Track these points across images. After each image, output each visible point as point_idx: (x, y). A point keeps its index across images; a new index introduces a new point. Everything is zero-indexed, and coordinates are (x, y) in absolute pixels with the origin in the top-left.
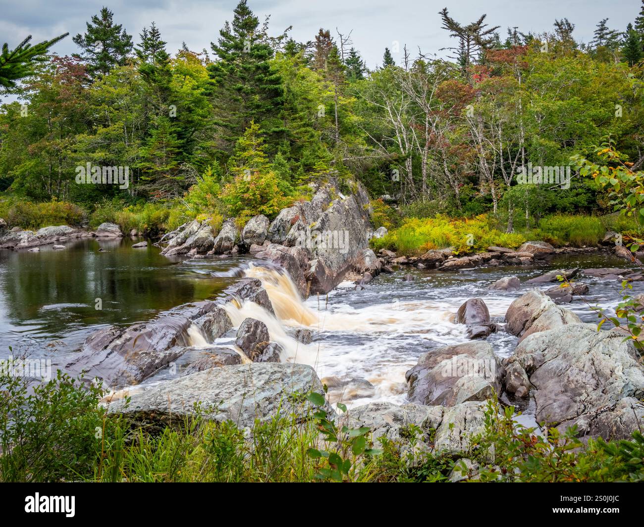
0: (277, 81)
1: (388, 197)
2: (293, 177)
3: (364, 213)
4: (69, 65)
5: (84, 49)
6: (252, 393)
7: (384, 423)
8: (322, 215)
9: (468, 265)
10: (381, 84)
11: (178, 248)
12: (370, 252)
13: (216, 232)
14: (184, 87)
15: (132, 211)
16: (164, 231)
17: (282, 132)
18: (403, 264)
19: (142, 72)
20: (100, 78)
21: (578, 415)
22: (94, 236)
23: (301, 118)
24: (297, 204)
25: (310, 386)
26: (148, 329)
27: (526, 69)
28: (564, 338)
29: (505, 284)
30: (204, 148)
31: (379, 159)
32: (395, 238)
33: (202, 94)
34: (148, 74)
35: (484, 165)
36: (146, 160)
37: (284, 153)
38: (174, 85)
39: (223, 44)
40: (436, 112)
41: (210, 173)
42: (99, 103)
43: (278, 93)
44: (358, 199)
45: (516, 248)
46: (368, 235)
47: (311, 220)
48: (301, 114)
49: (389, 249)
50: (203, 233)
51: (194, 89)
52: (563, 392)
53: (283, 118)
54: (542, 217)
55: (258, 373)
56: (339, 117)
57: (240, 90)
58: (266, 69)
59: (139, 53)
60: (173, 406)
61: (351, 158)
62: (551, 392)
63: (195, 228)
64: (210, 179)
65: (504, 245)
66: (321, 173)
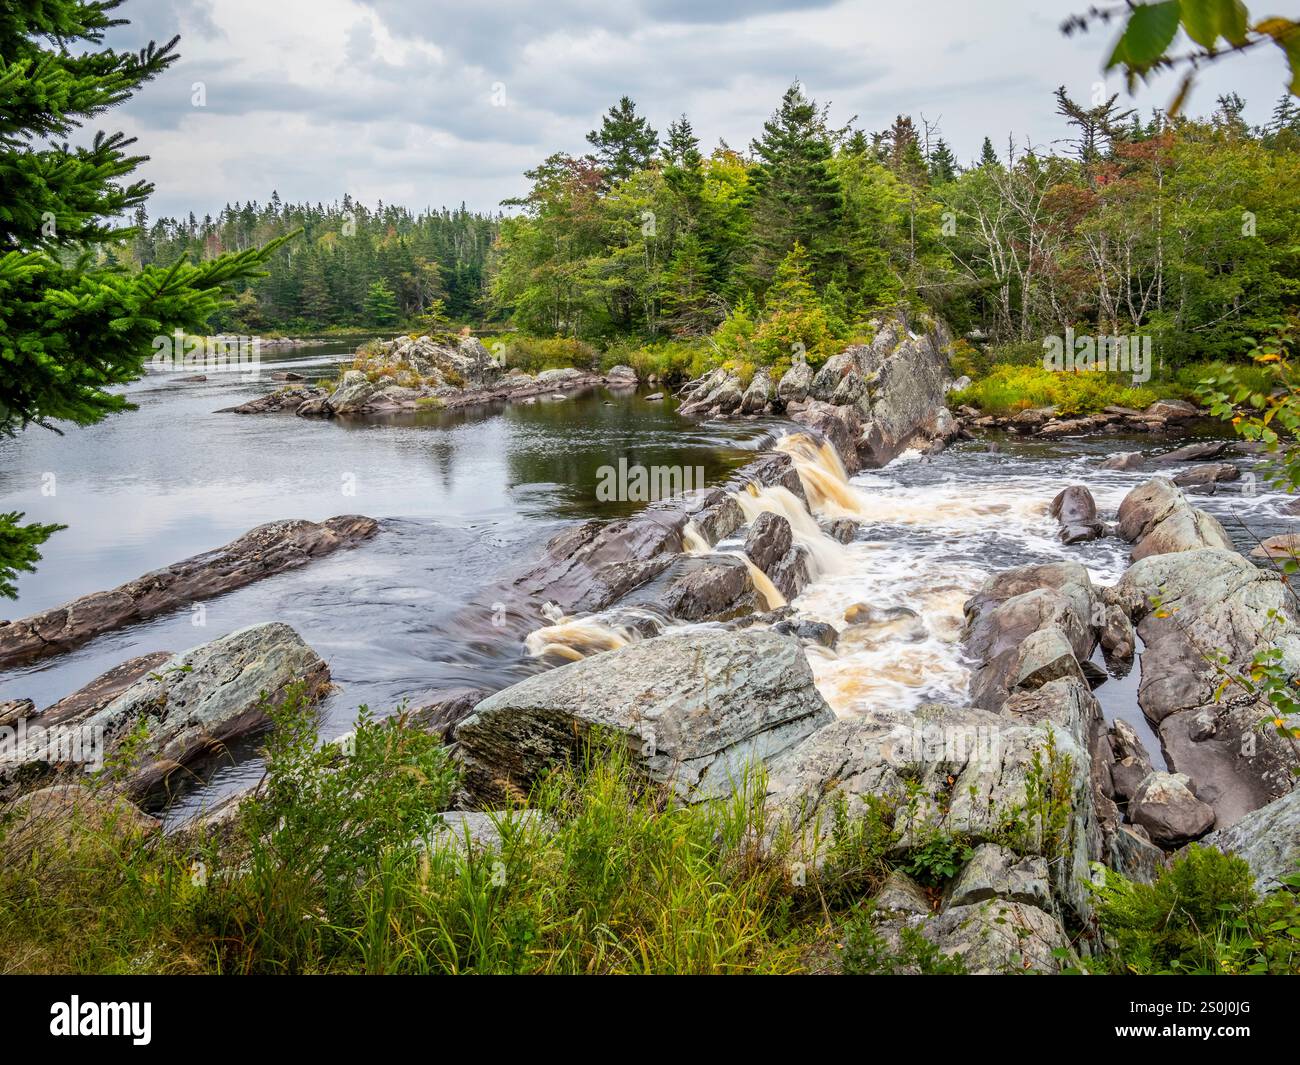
0: (835, 188)
1: (977, 333)
2: (849, 311)
3: (940, 358)
4: (583, 170)
5: (600, 149)
6: (699, 688)
7: (879, 759)
8: (884, 362)
9: (1075, 431)
10: (973, 189)
11: (698, 404)
12: (944, 411)
13: (745, 384)
14: (718, 195)
15: (651, 351)
16: (687, 378)
17: (838, 254)
18: (988, 426)
19: (667, 177)
20: (617, 186)
21: (1201, 704)
22: (604, 381)
23: (864, 236)
24: (850, 349)
25: (791, 673)
26: (630, 530)
27: (1170, 168)
28: (1191, 569)
29: (1122, 463)
30: (739, 274)
31: (964, 287)
32: (980, 391)
33: (739, 205)
34: (674, 179)
35: (1105, 297)
36: (671, 288)
37: (839, 280)
38: (706, 193)
39: (768, 141)
40: (1043, 224)
41: (742, 309)
42: (616, 215)
43: (834, 203)
44: (935, 340)
45: (1143, 410)
46: (945, 387)
47: (868, 370)
48: (864, 230)
49: (971, 406)
50: (729, 386)
51: (731, 198)
52: (1182, 659)
53: (841, 235)
54: (1183, 366)
55: (715, 653)
56: (915, 232)
57: (786, 199)
58: (820, 173)
59: (666, 153)
60: (585, 706)
61: (927, 285)
62: (1164, 656)
63: (720, 379)
64: (741, 315)
65: (1126, 405)
66: (886, 307)
